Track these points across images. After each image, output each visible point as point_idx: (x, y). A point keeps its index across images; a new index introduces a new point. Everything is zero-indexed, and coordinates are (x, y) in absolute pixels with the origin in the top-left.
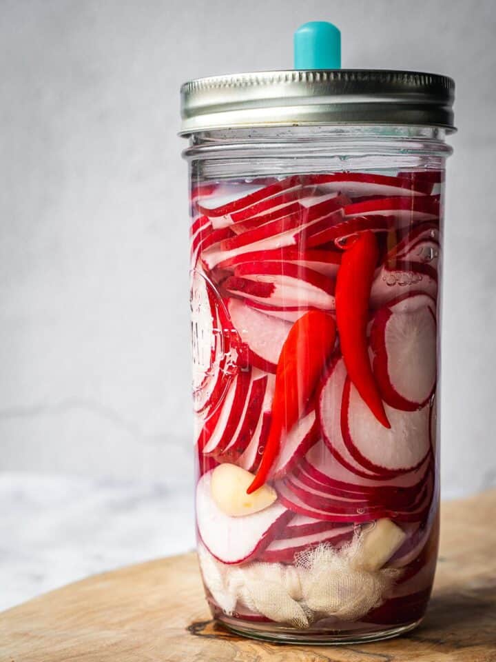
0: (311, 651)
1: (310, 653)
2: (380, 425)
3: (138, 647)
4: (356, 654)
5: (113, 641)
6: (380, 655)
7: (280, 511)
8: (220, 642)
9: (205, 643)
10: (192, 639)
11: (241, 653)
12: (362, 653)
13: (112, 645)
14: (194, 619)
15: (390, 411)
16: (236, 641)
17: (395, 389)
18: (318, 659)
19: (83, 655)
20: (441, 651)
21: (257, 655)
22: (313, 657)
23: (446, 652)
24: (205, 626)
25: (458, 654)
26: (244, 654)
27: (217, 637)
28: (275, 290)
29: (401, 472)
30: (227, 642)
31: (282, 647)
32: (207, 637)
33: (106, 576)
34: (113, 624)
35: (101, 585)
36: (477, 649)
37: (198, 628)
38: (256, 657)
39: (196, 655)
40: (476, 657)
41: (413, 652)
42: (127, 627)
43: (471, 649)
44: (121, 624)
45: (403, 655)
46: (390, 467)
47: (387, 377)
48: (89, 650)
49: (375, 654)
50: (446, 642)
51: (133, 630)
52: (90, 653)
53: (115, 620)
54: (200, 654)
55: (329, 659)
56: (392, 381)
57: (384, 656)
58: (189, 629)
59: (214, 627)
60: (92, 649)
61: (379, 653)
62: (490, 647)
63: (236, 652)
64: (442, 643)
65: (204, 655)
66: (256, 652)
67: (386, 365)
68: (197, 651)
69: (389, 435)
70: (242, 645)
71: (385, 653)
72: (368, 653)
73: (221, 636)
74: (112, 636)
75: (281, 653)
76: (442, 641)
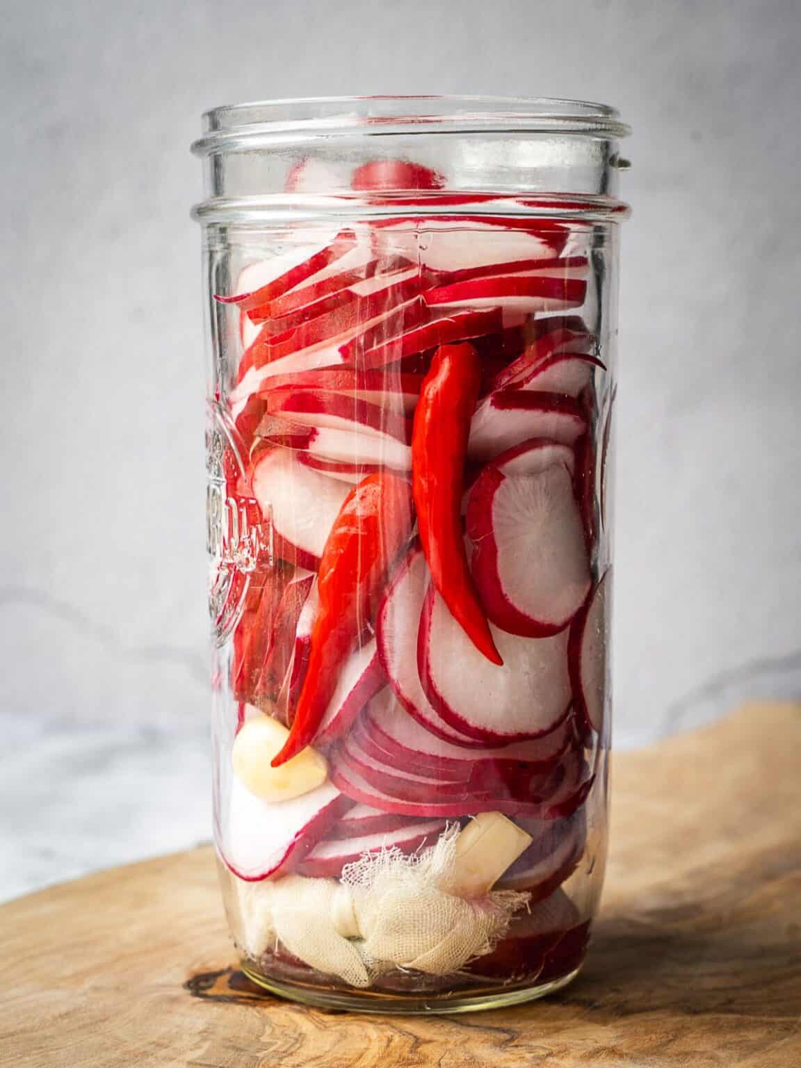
0: (387, 1023)
1: (384, 1026)
2: (485, 661)
3: (103, 1021)
4: (458, 1028)
5: (63, 1009)
6: (498, 1029)
7: (331, 794)
8: (239, 1009)
9: (215, 1010)
10: (194, 1004)
11: (273, 1030)
12: (469, 1026)
13: (61, 1016)
14: (197, 968)
15: (502, 638)
16: (265, 1007)
17: (511, 601)
18: (397, 1038)
19: (12, 1035)
20: (596, 1022)
21: (298, 1032)
22: (389, 1033)
23: (604, 1022)
24: (215, 980)
25: (624, 1026)
26: (278, 1031)
27: (233, 1000)
28: (317, 437)
29: (521, 737)
30: (250, 1009)
31: (340, 1018)
32: (218, 999)
33: (56, 892)
34: (64, 979)
35: (48, 909)
36: (652, 1016)
37: (203, 984)
38: (296, 1036)
39: (200, 1033)
40: (652, 1032)
41: (551, 1024)
42: (88, 984)
43: (643, 1016)
44: (79, 977)
45: (535, 1028)
46: (501, 730)
47: (497, 582)
48: (22, 1026)
49: (490, 1028)
50: (604, 1006)
51: (96, 989)
52: (23, 1031)
53: (68, 971)
54: (205, 1031)
55: (415, 1037)
56: (505, 590)
57: (504, 1031)
58: (188, 985)
59: (230, 981)
60: (29, 1024)
61: (497, 1025)
62: (674, 1014)
63: (264, 1025)
64: (596, 1008)
65: (213, 1033)
66: (297, 1026)
67: (495, 564)
68: (200, 1025)
69: (500, 676)
70: (274, 1013)
71: (505, 1025)
72: (477, 1026)
73: (242, 997)
74: (61, 999)
75: (339, 1027)
76: (597, 1004)
